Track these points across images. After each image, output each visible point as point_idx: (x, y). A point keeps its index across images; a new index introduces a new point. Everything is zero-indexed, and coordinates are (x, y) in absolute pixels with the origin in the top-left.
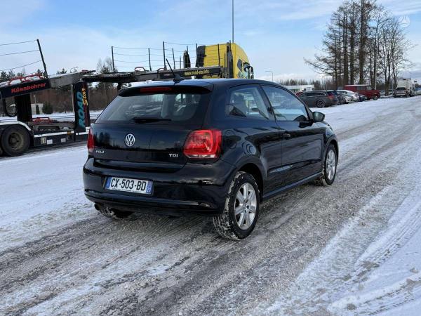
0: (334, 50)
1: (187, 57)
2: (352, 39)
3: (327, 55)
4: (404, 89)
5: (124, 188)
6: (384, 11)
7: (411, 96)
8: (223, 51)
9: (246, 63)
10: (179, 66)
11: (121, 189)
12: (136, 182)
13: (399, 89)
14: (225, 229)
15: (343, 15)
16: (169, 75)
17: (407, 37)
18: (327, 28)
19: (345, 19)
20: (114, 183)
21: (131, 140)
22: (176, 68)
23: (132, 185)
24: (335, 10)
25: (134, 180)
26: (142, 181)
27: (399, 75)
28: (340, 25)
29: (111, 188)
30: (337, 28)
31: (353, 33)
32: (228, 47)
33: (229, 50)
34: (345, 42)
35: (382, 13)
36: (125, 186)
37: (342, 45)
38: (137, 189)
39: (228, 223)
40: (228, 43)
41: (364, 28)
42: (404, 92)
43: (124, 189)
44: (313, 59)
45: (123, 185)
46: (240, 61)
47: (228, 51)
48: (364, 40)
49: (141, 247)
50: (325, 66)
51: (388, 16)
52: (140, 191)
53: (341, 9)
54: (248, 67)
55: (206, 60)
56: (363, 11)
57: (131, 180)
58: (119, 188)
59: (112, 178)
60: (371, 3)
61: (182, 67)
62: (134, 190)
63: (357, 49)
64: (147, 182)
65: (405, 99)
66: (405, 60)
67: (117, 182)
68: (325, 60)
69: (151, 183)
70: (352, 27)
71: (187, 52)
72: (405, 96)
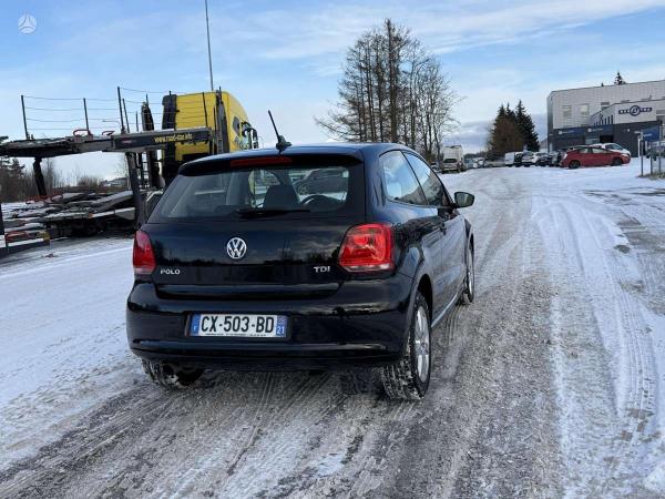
0: (355, 104)
1: (147, 114)
2: (379, 88)
3: (345, 112)
4: (454, 161)
5: (231, 331)
6: (421, 47)
7: (463, 170)
8: (212, 102)
9: (245, 123)
10: (136, 128)
11: (225, 334)
12: (253, 319)
13: (447, 161)
14: (404, 383)
15: (363, 53)
16: (129, 142)
17: (452, 86)
18: (342, 72)
19: (366, 60)
20: (208, 324)
21: (237, 249)
22: (131, 132)
23: (247, 324)
24: (353, 45)
25: (249, 316)
26: (265, 317)
27: (443, 141)
28: (360, 67)
29: (202, 333)
30: (357, 72)
31: (381, 80)
32: (217, 97)
33: (219, 101)
34: (369, 93)
35: (418, 51)
36: (232, 326)
37: (366, 98)
38: (257, 331)
39: (409, 373)
40: (217, 92)
41: (394, 73)
42: (454, 164)
43: (231, 333)
44: (327, 119)
45: (227, 326)
46: (236, 119)
47: (218, 105)
48: (394, 92)
49: (264, 430)
50: (345, 128)
51: (426, 55)
52: (264, 334)
53: (361, 43)
54: (249, 130)
55: (179, 118)
56: (391, 48)
57: (241, 317)
58: (220, 332)
59: (203, 316)
60: (402, 35)
61: (141, 129)
62: (252, 332)
63: (387, 103)
64: (275, 317)
65: (457, 175)
66: (452, 120)
67: (214, 321)
68: (344, 120)
69: (284, 319)
70: (378, 71)
71: (147, 105)
72: (457, 171)
